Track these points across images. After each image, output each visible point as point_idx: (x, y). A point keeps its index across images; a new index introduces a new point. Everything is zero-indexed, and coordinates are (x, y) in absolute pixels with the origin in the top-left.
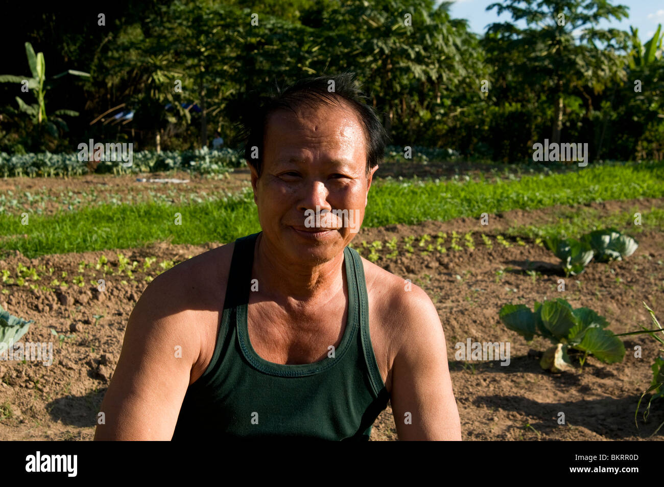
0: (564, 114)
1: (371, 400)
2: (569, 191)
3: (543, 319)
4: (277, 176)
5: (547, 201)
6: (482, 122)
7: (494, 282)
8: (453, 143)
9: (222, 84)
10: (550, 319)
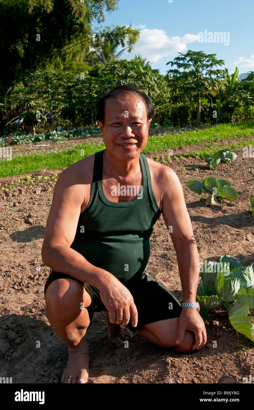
0: (201, 106)
1: (154, 214)
2: (207, 136)
3: (205, 185)
4: (111, 125)
5: (198, 141)
6: (168, 111)
7: (182, 174)
8: (157, 121)
9: (59, 104)
10: (208, 185)
